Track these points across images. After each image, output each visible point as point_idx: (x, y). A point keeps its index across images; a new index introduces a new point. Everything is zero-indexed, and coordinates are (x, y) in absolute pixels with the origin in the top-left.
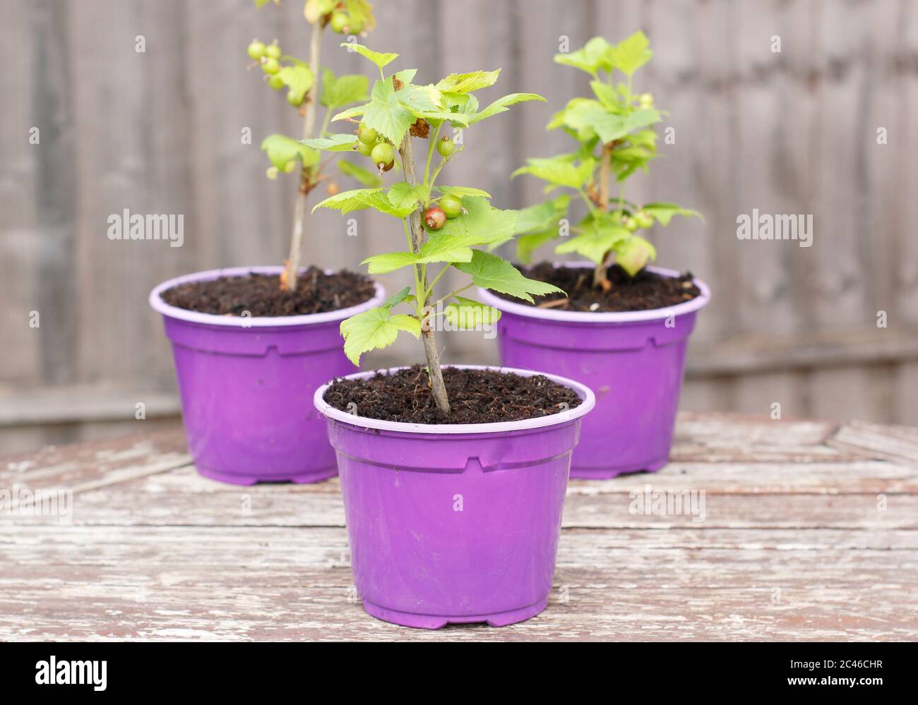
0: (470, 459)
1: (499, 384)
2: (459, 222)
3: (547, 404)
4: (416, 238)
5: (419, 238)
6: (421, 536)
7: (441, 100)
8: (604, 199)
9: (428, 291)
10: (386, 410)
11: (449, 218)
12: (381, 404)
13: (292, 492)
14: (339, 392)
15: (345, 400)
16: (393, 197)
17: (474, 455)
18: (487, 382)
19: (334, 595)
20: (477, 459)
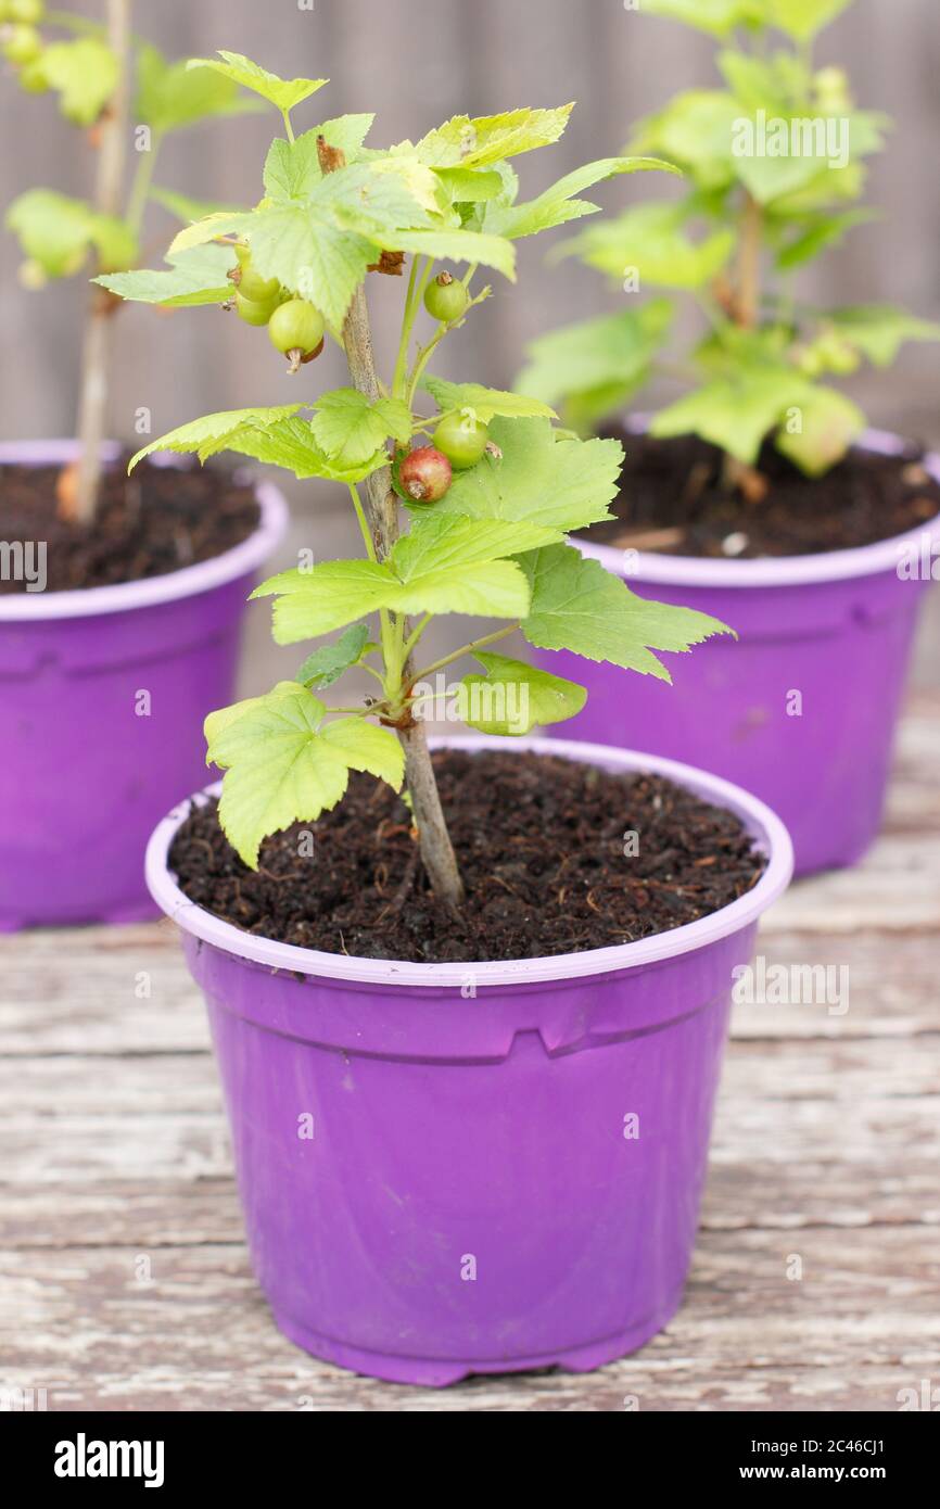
0: (519, 1033)
1: (568, 807)
2: (481, 476)
3: (682, 862)
4: (381, 518)
5: (387, 518)
6: (408, 1197)
7: (436, 193)
8: (749, 304)
9: (412, 640)
10: (316, 895)
11: (457, 468)
12: (303, 881)
13: (102, 948)
14: (203, 837)
15: (219, 859)
16: (325, 433)
17: (529, 1024)
18: (538, 802)
19: (206, 1272)
20: (537, 1032)
